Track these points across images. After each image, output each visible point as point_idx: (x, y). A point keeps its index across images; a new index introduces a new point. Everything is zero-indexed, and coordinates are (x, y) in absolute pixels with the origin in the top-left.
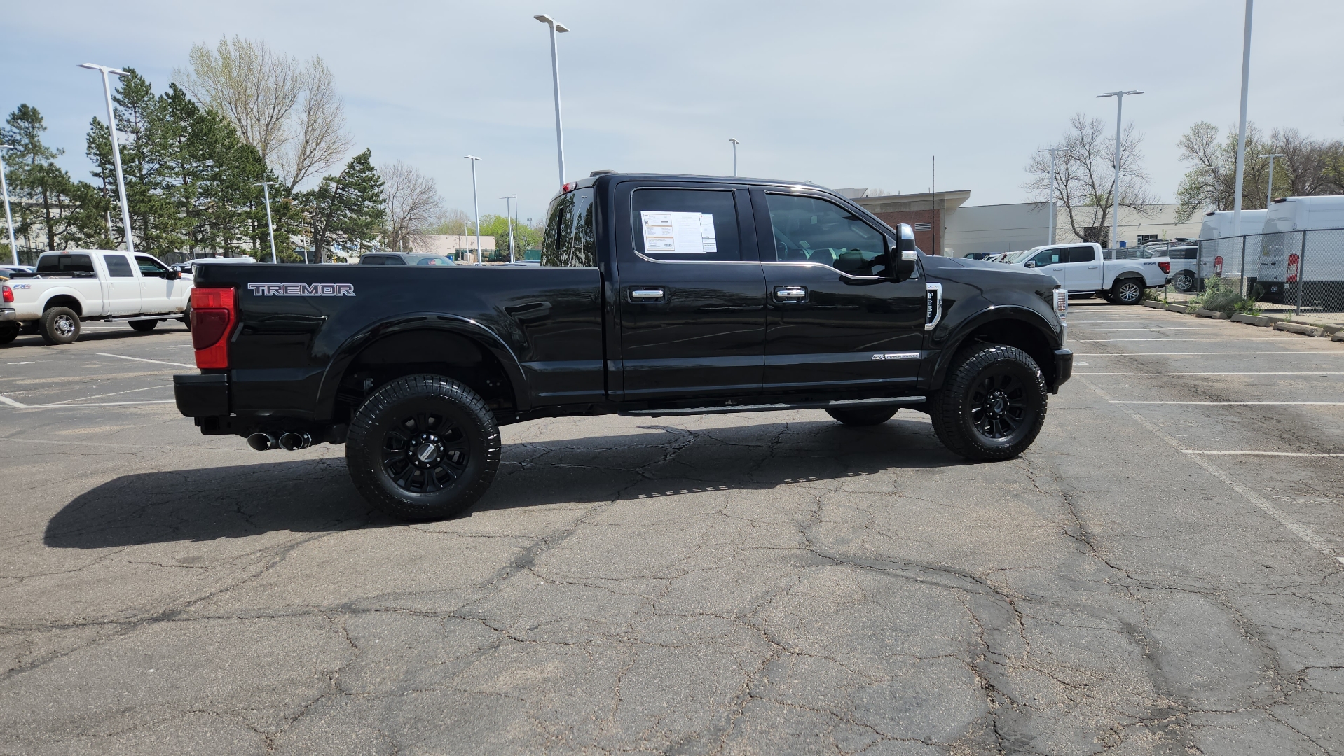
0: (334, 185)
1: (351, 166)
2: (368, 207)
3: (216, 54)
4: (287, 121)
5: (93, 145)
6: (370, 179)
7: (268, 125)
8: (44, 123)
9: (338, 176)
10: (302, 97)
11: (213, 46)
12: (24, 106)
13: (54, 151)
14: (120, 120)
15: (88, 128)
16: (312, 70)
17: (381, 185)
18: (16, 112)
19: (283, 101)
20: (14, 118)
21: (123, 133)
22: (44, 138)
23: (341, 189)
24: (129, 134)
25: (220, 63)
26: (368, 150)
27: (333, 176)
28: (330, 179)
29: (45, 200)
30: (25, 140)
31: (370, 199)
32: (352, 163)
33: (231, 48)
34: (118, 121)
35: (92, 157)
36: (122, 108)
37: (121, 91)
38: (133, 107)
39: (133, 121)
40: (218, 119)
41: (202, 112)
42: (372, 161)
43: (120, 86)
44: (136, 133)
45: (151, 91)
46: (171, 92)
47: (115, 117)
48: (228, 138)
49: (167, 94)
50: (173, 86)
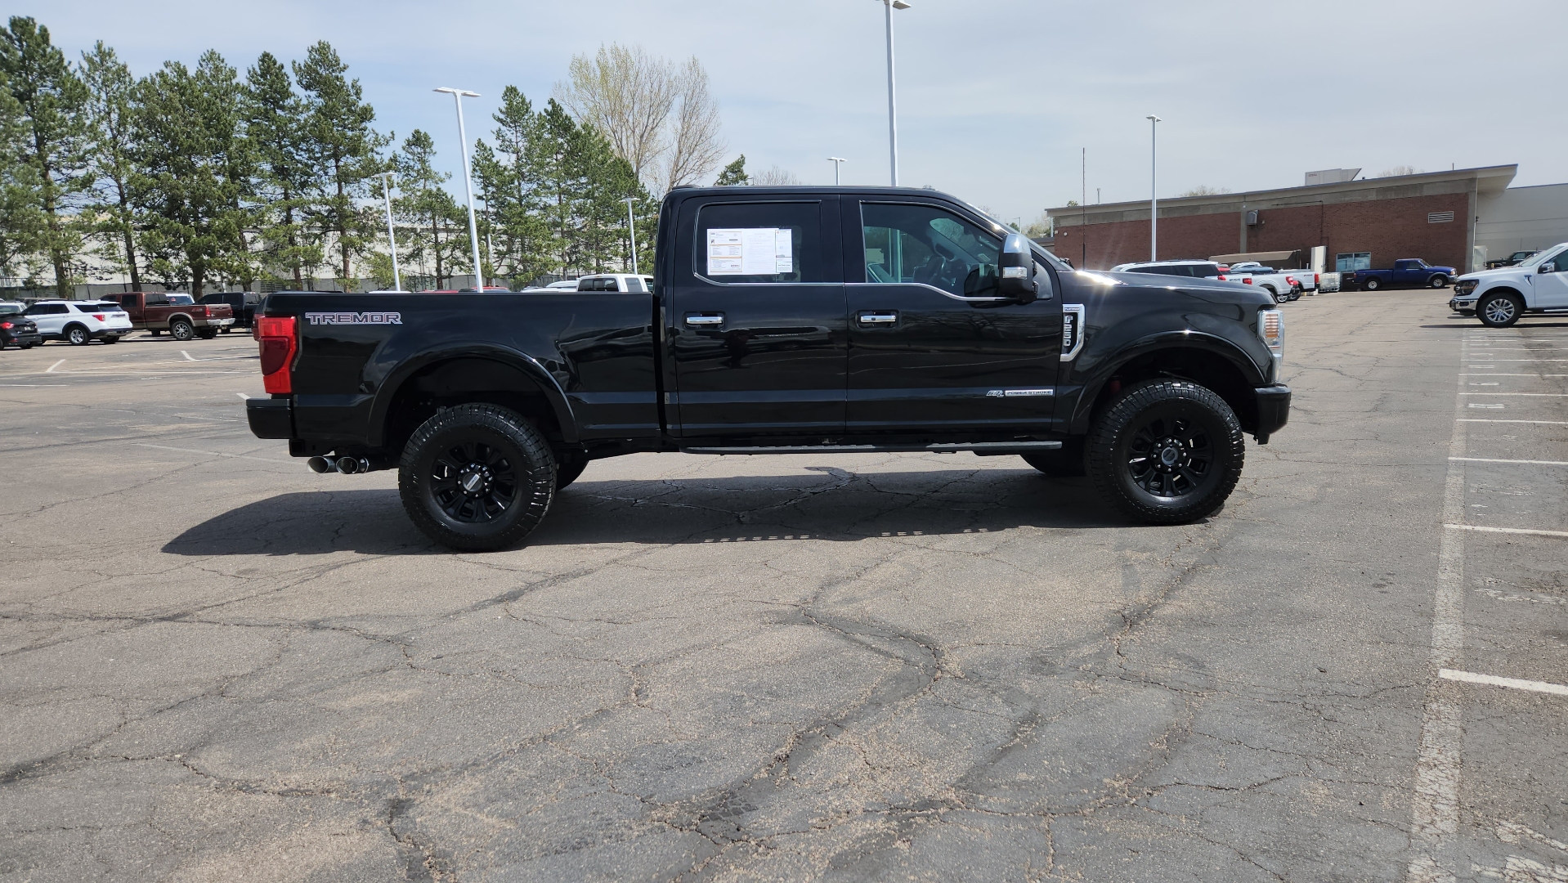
1: (724, 176)
3: (595, 64)
4: (663, 130)
5: (477, 168)
7: (642, 137)
8: (434, 148)
10: (678, 103)
11: (592, 57)
12: (417, 132)
13: (443, 176)
14: (503, 141)
15: (473, 151)
16: (688, 72)
18: (411, 138)
19: (658, 107)
20: (408, 145)
21: (505, 154)
22: (435, 164)
24: (511, 154)
25: (598, 73)
26: (743, 157)
29: (434, 224)
30: (418, 166)
32: (725, 173)
33: (609, 55)
34: (499, 142)
35: (477, 179)
36: (503, 128)
37: (504, 110)
38: (516, 126)
39: (514, 140)
40: (593, 134)
41: (578, 127)
42: (746, 169)
43: (503, 105)
44: (517, 152)
45: (533, 109)
46: (550, 108)
47: (498, 138)
48: (602, 152)
49: (546, 111)
50: (552, 102)
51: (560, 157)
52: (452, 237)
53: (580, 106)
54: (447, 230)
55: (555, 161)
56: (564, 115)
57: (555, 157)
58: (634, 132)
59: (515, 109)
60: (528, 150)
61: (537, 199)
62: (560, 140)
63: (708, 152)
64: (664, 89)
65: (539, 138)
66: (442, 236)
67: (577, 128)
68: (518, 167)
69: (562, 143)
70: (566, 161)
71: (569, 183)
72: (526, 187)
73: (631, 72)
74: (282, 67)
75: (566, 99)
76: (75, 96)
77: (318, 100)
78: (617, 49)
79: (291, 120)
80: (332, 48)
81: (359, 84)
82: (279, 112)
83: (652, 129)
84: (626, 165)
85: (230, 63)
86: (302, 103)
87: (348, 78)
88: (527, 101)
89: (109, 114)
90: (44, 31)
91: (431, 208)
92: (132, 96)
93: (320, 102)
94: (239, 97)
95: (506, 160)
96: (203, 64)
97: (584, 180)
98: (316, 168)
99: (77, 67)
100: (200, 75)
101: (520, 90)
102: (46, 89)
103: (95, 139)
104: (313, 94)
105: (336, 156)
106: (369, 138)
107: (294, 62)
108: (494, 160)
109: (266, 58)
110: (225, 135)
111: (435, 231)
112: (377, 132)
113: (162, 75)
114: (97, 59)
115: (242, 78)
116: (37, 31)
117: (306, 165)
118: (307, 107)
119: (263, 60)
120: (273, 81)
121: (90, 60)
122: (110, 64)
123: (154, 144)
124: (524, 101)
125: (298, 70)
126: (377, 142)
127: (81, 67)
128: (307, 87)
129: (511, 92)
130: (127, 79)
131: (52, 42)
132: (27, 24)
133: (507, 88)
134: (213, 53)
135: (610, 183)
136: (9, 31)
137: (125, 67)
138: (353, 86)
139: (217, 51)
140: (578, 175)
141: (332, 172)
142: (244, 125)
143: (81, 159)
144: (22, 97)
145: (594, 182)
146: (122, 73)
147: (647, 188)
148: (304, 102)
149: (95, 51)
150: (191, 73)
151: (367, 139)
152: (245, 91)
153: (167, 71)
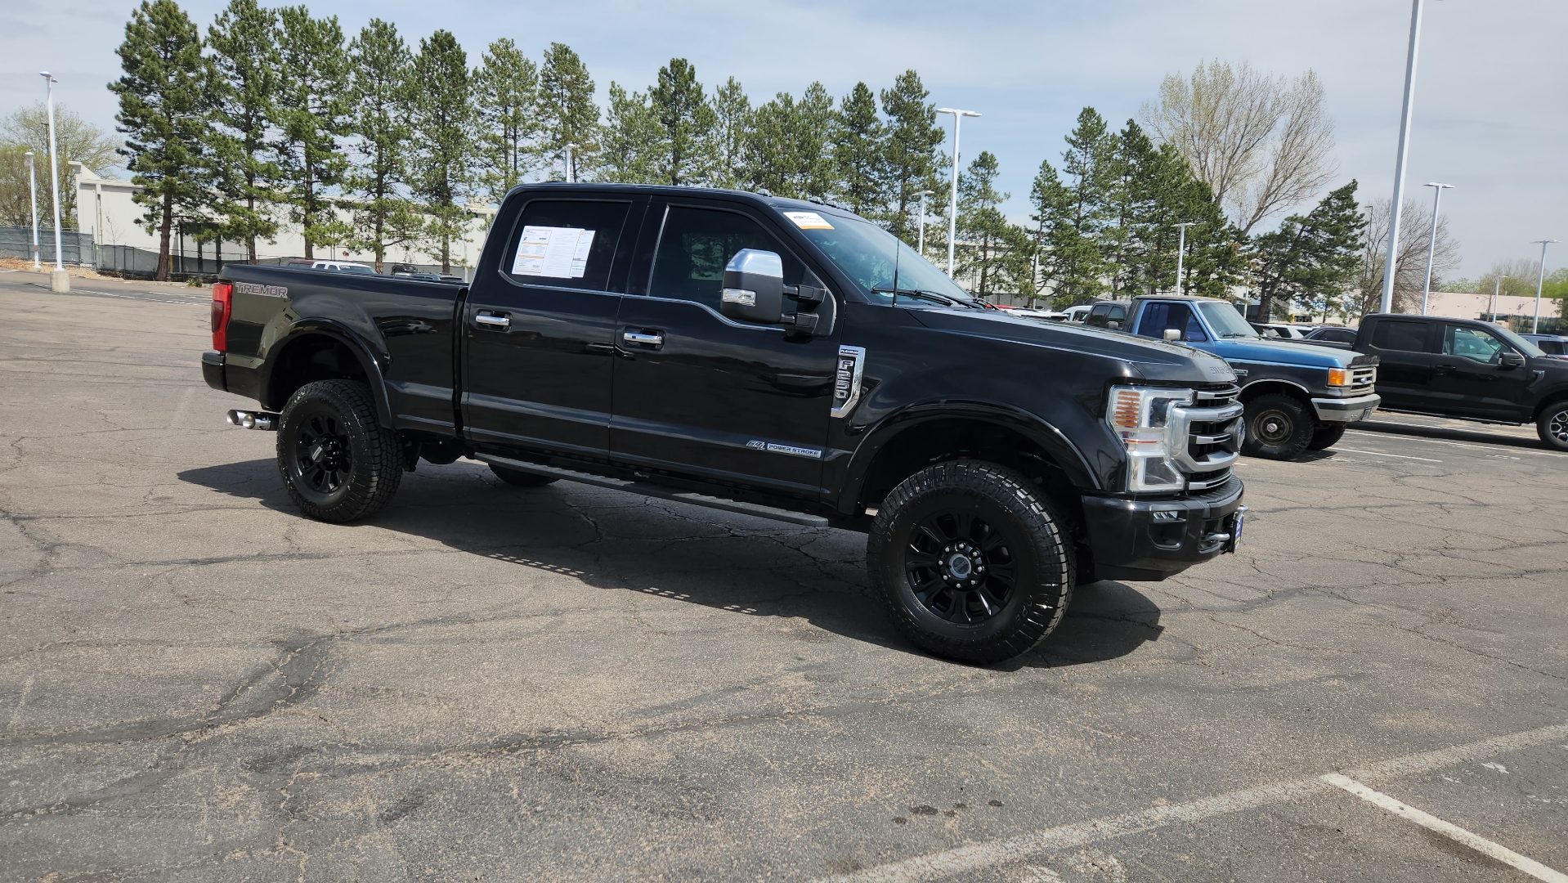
0: (1299, 226)
1: (1327, 203)
2: (1340, 254)
3: (1190, 81)
4: (1258, 152)
5: (1038, 189)
6: (1348, 219)
7: (1231, 158)
8: (998, 170)
9: (1306, 215)
10: (1282, 122)
11: (1187, 74)
12: (985, 154)
13: (1002, 195)
14: (1072, 162)
15: (1037, 172)
16: (1301, 88)
17: (1363, 225)
18: (978, 159)
20: (975, 165)
21: (1072, 175)
22: (996, 185)
23: (1308, 231)
24: (1076, 175)
25: (1191, 91)
26: (1354, 181)
27: (1299, 215)
28: (1294, 219)
29: (985, 243)
30: (980, 186)
31: (1343, 243)
32: (1329, 199)
33: (1207, 72)
34: (1068, 163)
35: (1035, 200)
36: (1074, 150)
37: (1077, 131)
38: (1086, 148)
39: (1083, 162)
40: (1171, 155)
41: (1156, 148)
42: (1356, 196)
43: (1077, 126)
44: (1083, 174)
45: (1106, 130)
46: (1127, 129)
47: (1066, 160)
48: (1178, 174)
49: (1123, 131)
50: (1131, 122)
51: (1129, 178)
52: (1000, 255)
53: (1165, 127)
54: (996, 249)
55: (1122, 183)
56: (1142, 135)
57: (1123, 178)
58: (1223, 153)
59: (1089, 128)
60: (1096, 172)
61: (1095, 222)
62: (1132, 161)
63: (1309, 176)
64: (1269, 105)
65: (1109, 159)
66: (990, 254)
67: (1154, 149)
68: (1082, 188)
69: (1134, 166)
70: (1134, 183)
71: (1133, 205)
72: (1086, 208)
73: (1231, 90)
74: (872, 95)
75: (1152, 120)
76: (706, 121)
77: (896, 124)
78: (1218, 66)
79: (870, 143)
80: (918, 76)
81: (934, 109)
82: (863, 136)
83: (1246, 150)
84: (1203, 191)
85: (829, 93)
86: (883, 127)
87: (926, 103)
88: (1103, 122)
89: (728, 138)
90: (692, 69)
91: (982, 226)
92: (748, 121)
93: (897, 126)
94: (832, 122)
95: (1069, 181)
96: (809, 94)
97: (1152, 203)
98: (884, 187)
99: (711, 98)
100: (803, 105)
101: (1098, 112)
102: (687, 117)
103: (713, 158)
104: (894, 119)
105: (904, 177)
106: (938, 159)
107: (883, 90)
108: (1057, 180)
109: (861, 89)
110: (812, 156)
111: (984, 248)
112: (945, 153)
113: (773, 105)
114: (728, 92)
115: (836, 107)
116: (688, 70)
117: (876, 184)
118: (886, 131)
119: (857, 90)
120: (861, 108)
121: (723, 94)
122: (736, 96)
123: (757, 164)
124: (1099, 123)
125: (885, 98)
126: (943, 164)
127: (714, 99)
128: (891, 113)
129: (1089, 113)
130: (747, 109)
131: (697, 78)
132: (681, 64)
133: (1084, 109)
134: (817, 85)
135: (1181, 207)
136: (669, 71)
137: (746, 98)
138: (928, 111)
139: (821, 83)
140: (1144, 197)
141: (898, 190)
142: (832, 147)
143: (702, 174)
144: (671, 124)
145: (1162, 207)
146: (744, 103)
147: (1226, 212)
148: (885, 126)
149: (727, 85)
150: (795, 103)
151: (935, 161)
152: (839, 118)
153: (778, 101)
